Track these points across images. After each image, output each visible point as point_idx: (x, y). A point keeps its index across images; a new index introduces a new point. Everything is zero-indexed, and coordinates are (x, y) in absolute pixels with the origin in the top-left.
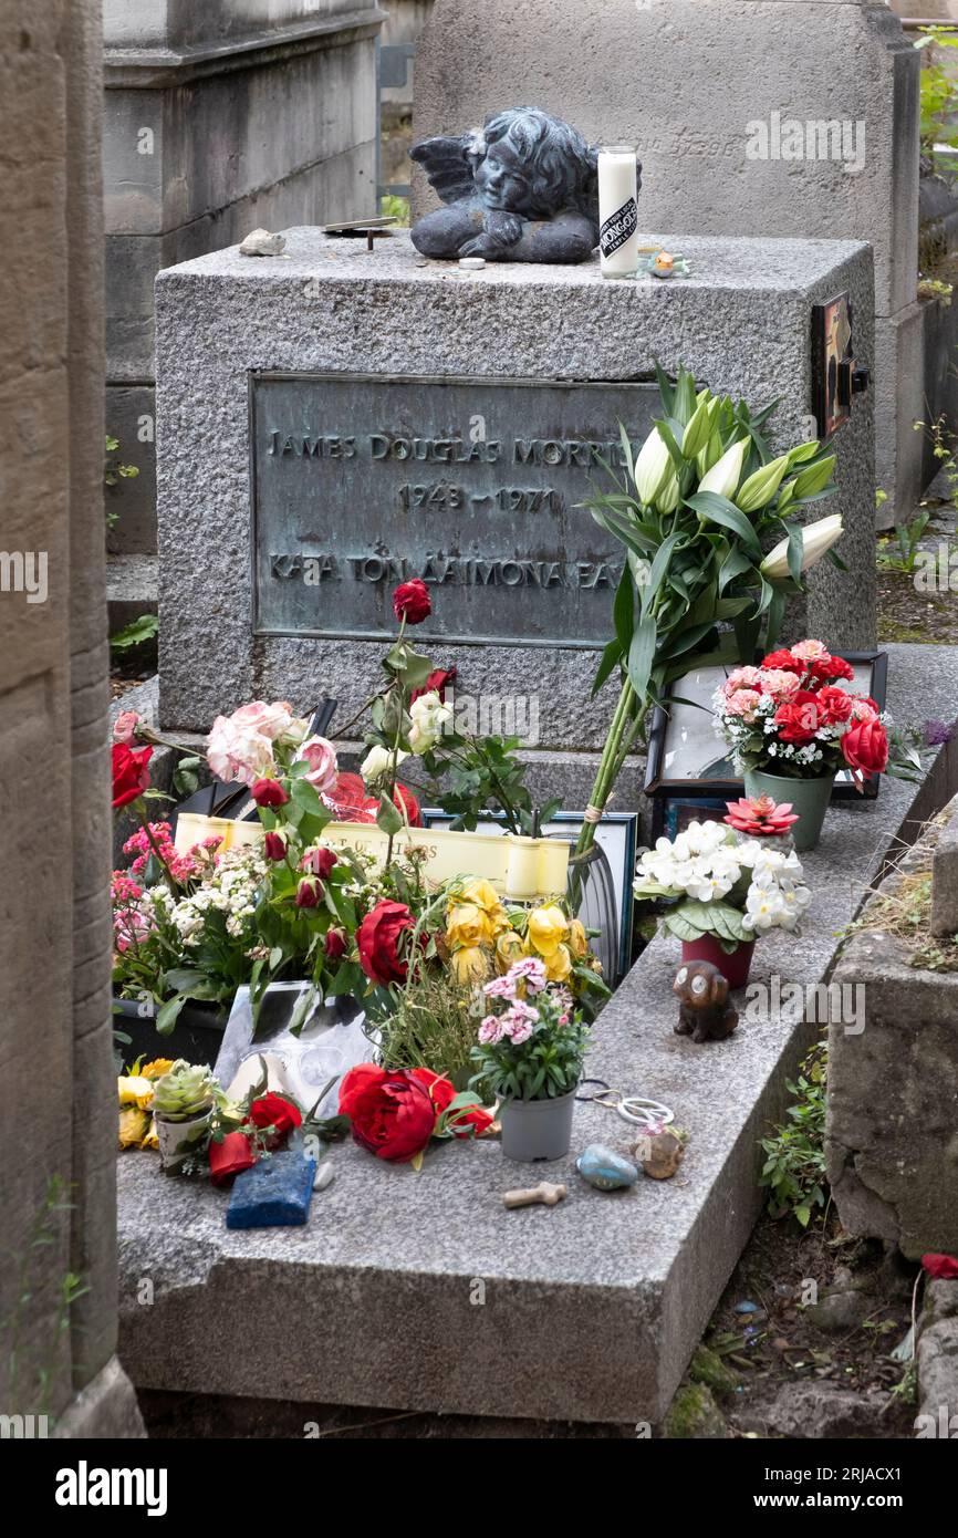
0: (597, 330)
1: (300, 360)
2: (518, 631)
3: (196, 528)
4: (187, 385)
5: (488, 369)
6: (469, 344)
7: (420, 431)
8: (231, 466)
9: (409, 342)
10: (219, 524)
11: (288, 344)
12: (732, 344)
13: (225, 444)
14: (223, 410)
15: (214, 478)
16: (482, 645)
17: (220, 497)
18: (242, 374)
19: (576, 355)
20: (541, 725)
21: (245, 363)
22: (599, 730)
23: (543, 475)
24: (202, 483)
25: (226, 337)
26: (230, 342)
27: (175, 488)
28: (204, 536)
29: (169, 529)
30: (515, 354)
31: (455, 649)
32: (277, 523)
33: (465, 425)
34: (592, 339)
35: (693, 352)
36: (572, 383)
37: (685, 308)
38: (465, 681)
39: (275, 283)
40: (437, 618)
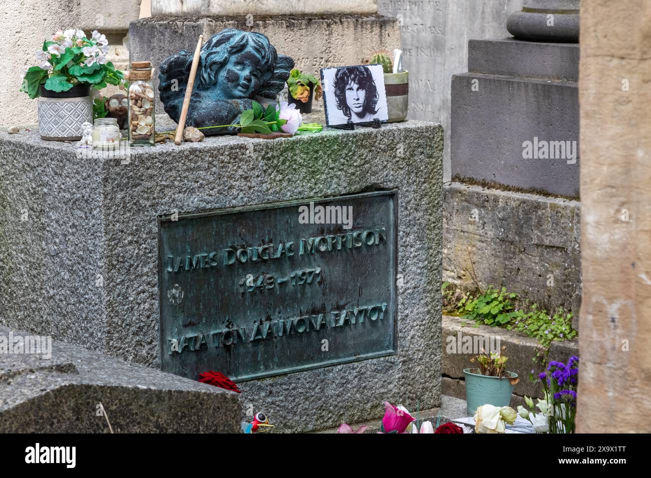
0: (346, 163)
1: (188, 205)
2: (301, 361)
3: (129, 329)
4: (122, 232)
5: (291, 196)
6: (280, 181)
7: (250, 242)
8: (149, 284)
9: (249, 184)
10: (142, 324)
11: (181, 195)
12: (411, 162)
13: (145, 270)
14: (144, 246)
15: (139, 294)
16: (285, 374)
17: (142, 306)
18: (155, 219)
19: (335, 180)
20: (316, 417)
21: (156, 212)
22: (344, 413)
23: (315, 260)
24: (132, 299)
25: (146, 195)
26: (148, 199)
27: (117, 305)
28: (133, 334)
29: (112, 333)
30: (304, 184)
31: (272, 379)
32: (171, 318)
33: (274, 235)
34: (343, 169)
35: (393, 170)
36: (332, 198)
37: (389, 143)
38: (277, 399)
39: (174, 154)
40: (259, 362)
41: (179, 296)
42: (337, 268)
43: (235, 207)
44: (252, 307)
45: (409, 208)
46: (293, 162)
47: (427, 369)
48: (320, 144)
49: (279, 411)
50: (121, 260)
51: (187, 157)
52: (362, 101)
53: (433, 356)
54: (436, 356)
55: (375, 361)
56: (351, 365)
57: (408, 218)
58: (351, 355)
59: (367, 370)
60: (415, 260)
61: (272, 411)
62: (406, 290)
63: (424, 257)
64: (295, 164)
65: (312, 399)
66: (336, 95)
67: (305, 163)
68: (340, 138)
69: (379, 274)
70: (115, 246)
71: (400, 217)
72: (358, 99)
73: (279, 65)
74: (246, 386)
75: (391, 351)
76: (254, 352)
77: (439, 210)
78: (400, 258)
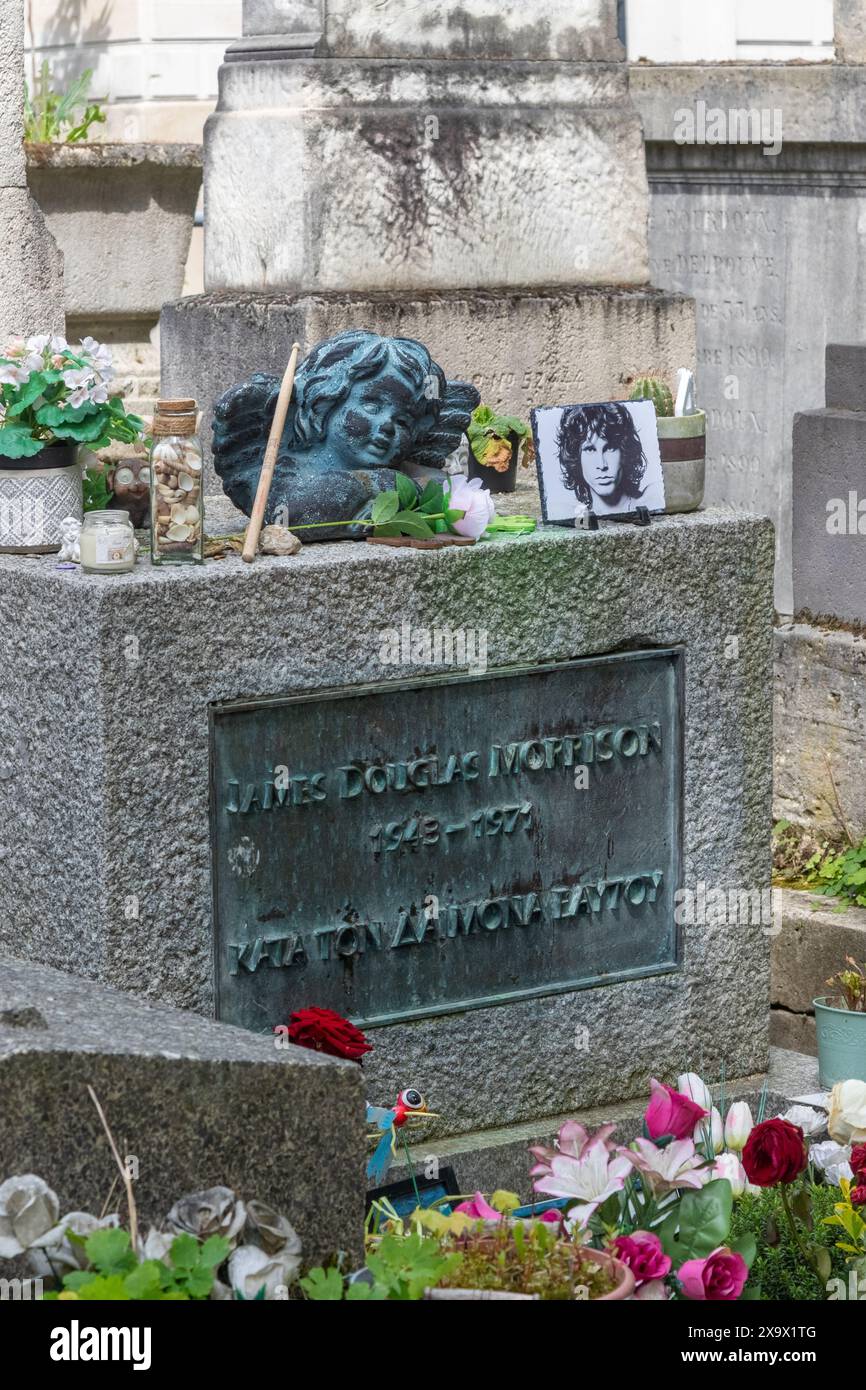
0: (581, 595)
1: (269, 682)
2: (491, 985)
3: (152, 926)
4: (138, 734)
7: (391, 753)
8: (191, 836)
10: (178, 916)
11: (255, 661)
12: (710, 592)
13: (184, 809)
14: (181, 762)
15: (171, 856)
16: (461, 1012)
17: (178, 880)
18: (203, 710)
19: (560, 629)
20: (521, 1095)
21: (205, 695)
22: (577, 1087)
23: (520, 786)
24: (158, 866)
25: (184, 663)
26: (189, 670)
27: (127, 878)
28: (161, 936)
29: (120, 934)
30: (499, 637)
31: (435, 1023)
32: (235, 903)
33: (440, 738)
34: (576, 607)
35: (674, 607)
36: (553, 664)
37: (667, 554)
38: (445, 1060)
39: (241, 581)
40: (409, 989)
41: (251, 859)
42: (565, 802)
43: (362, 684)
44: (395, 880)
45: (706, 682)
46: (477, 595)
47: (741, 999)
48: (530, 557)
49: (448, 1084)
50: (136, 789)
51: (266, 586)
52: (613, 472)
53: (753, 973)
54: (759, 972)
55: (638, 984)
56: (591, 993)
57: (704, 703)
58: (591, 973)
59: (623, 1003)
60: (718, 785)
61: (435, 1084)
62: (700, 844)
63: (736, 779)
64: (480, 597)
65: (514, 1059)
66: (562, 461)
67: (501, 596)
68: (570, 545)
69: (647, 814)
70: (125, 763)
71: (688, 700)
72: (605, 469)
73: (449, 401)
74: (383, 1035)
75: (670, 964)
76: (400, 970)
77: (766, 687)
78: (688, 782)
